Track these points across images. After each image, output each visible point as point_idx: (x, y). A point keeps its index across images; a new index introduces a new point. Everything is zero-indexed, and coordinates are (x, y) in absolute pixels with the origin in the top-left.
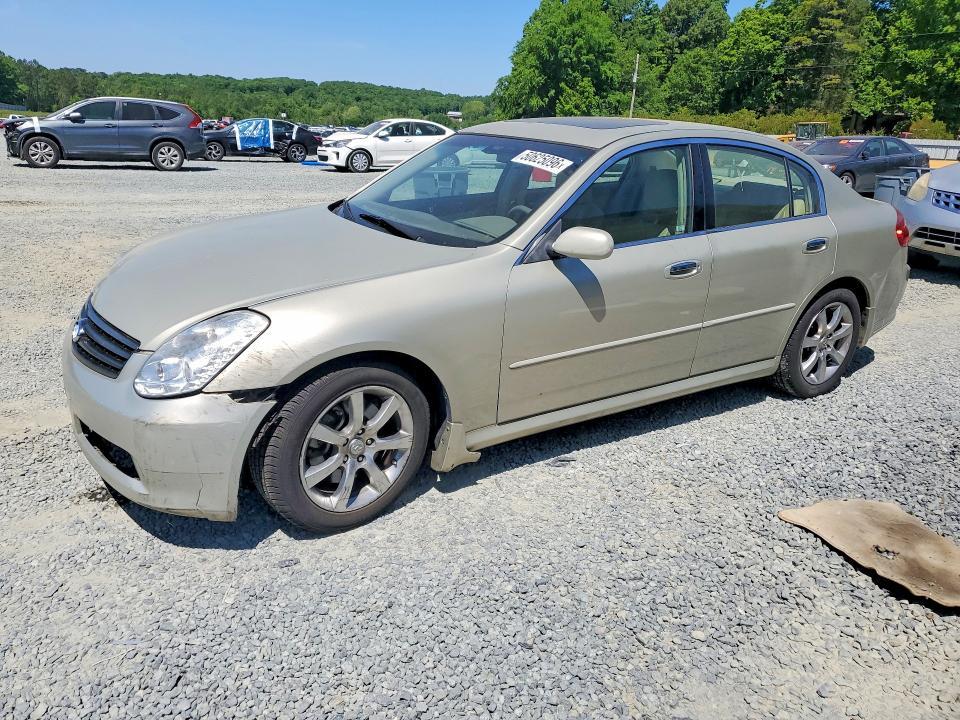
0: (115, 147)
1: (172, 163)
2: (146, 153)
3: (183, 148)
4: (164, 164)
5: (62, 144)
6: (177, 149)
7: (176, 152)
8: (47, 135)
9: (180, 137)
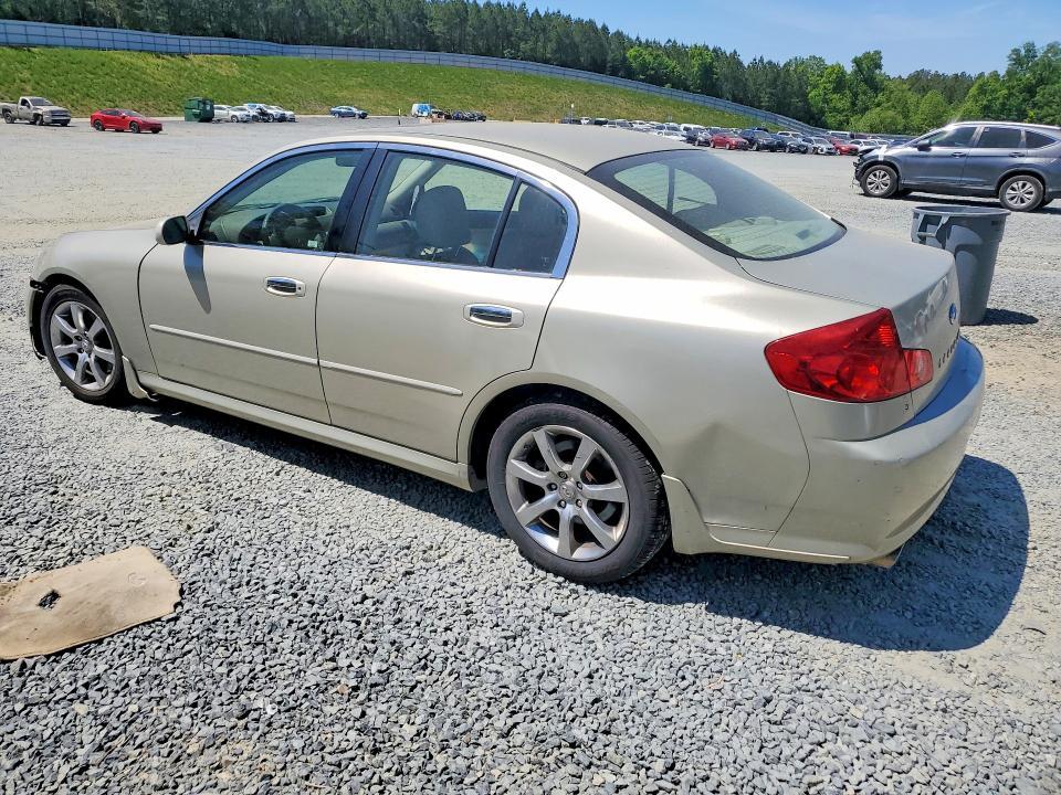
0: (955, 178)
1: (1022, 201)
2: (992, 188)
3: (1043, 183)
4: (1011, 202)
5: (900, 174)
6: (1035, 184)
7: (1032, 189)
8: (889, 164)
9: (1043, 171)
